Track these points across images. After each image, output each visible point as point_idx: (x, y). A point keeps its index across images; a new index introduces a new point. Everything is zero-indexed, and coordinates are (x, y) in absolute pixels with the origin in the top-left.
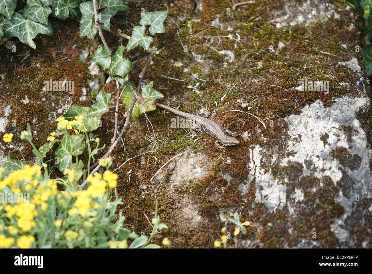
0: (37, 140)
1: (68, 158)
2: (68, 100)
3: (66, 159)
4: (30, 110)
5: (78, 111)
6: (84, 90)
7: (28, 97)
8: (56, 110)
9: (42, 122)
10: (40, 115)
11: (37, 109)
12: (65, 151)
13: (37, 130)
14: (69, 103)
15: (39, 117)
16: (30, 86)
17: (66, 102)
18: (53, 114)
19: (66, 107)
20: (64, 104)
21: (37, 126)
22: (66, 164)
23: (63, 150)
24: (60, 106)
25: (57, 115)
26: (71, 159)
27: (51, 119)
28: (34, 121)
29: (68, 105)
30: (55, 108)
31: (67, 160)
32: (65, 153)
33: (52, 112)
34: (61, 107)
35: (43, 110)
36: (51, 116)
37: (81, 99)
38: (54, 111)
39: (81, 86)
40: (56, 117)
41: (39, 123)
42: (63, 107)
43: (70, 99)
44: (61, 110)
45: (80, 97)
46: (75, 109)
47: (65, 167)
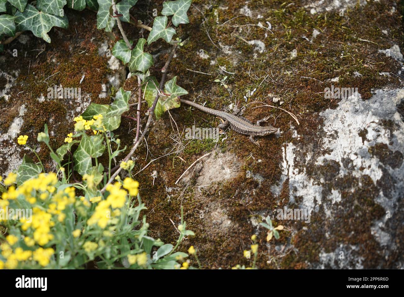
0: (54, 141)
1: (87, 161)
2: (86, 97)
3: (85, 162)
4: (47, 109)
5: (97, 110)
6: (104, 87)
7: (43, 95)
8: (74, 108)
9: (59, 121)
10: (57, 115)
11: (54, 108)
12: (83, 153)
13: (55, 130)
14: (87, 100)
15: (56, 116)
16: (45, 83)
17: (85, 100)
18: (71, 113)
19: (85, 105)
20: (83, 102)
21: (54, 126)
22: (86, 167)
23: (81, 151)
24: (78, 104)
25: (75, 114)
26: (91, 162)
27: (69, 118)
28: (51, 120)
29: (87, 103)
30: (73, 106)
31: (86, 162)
32: (84, 155)
33: (70, 111)
34: (80, 105)
35: (60, 108)
36: (69, 115)
37: (100, 96)
38: (72, 110)
39: (100, 83)
40: (74, 116)
41: (56, 123)
42: (81, 105)
43: (88, 96)
44: (80, 108)
45: (99, 94)
46: (93, 107)
47: (85, 170)
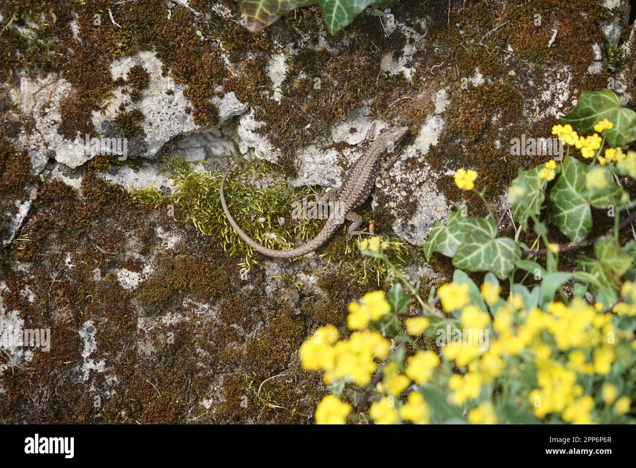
0: (503, 161)
1: (581, 210)
2: (562, 71)
3: (576, 212)
4: (488, 100)
6: (596, 48)
7: (481, 72)
8: (537, 94)
9: (510, 121)
10: (506, 109)
11: (502, 98)
12: (573, 196)
13: (502, 138)
14: (563, 78)
15: (505, 112)
16: (482, 47)
17: (558, 77)
18: (532, 103)
19: (559, 87)
20: (554, 81)
21: (501, 129)
22: (577, 223)
23: (568, 192)
24: (545, 85)
25: (540, 106)
26: (590, 214)
27: (528, 114)
28: (494, 119)
29: (563, 83)
30: (535, 89)
31: (579, 213)
32: (574, 199)
33: (529, 100)
34: (548, 87)
35: (513, 97)
36: (528, 108)
37: (590, 69)
38: (533, 97)
39: (591, 42)
40: (538, 109)
41: (504, 124)
42: (551, 86)
43: (566, 70)
44: (548, 92)
45: (590, 64)
47: (576, 227)
